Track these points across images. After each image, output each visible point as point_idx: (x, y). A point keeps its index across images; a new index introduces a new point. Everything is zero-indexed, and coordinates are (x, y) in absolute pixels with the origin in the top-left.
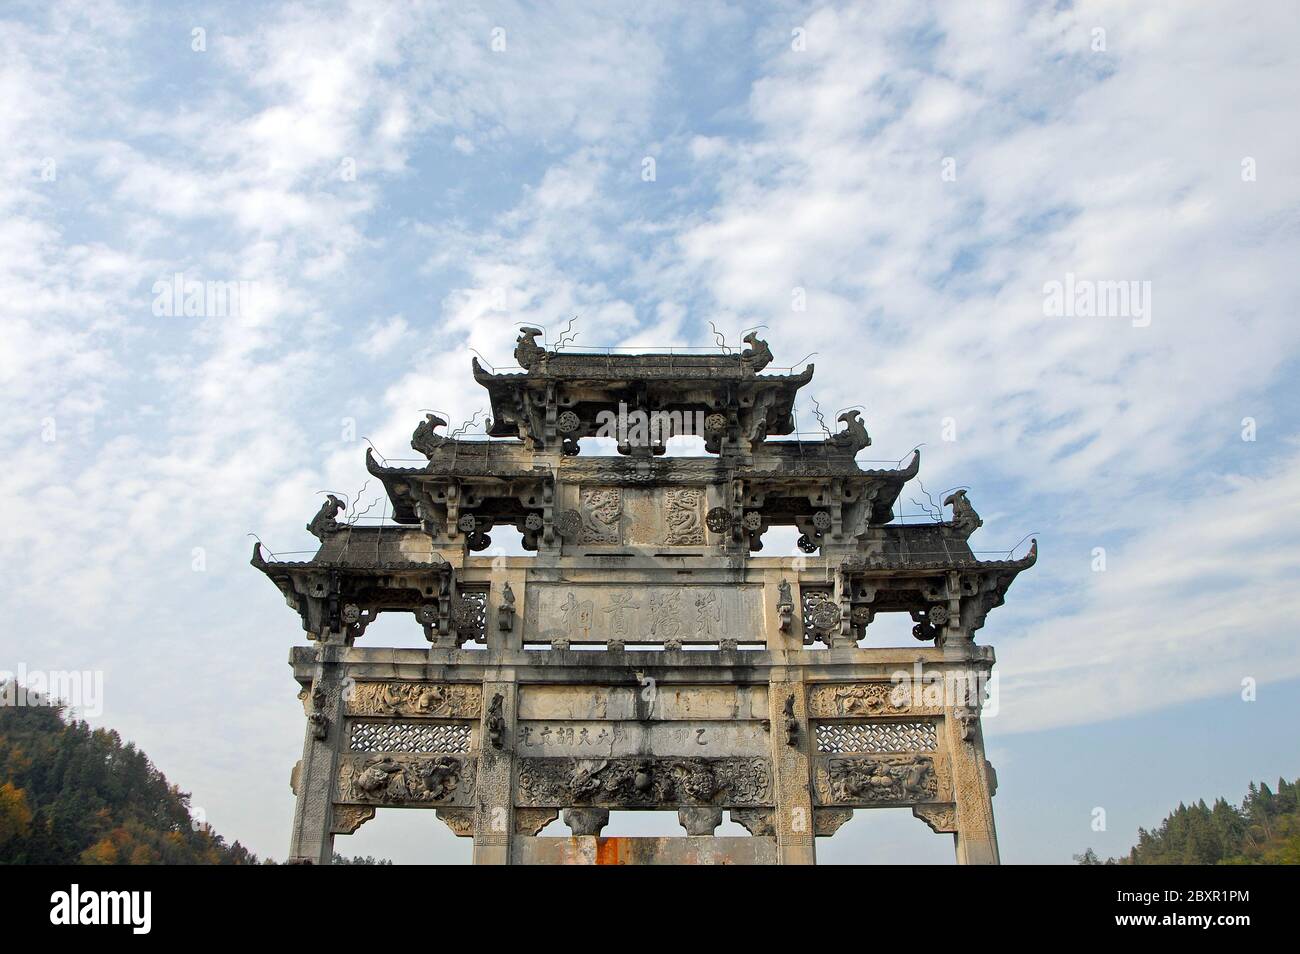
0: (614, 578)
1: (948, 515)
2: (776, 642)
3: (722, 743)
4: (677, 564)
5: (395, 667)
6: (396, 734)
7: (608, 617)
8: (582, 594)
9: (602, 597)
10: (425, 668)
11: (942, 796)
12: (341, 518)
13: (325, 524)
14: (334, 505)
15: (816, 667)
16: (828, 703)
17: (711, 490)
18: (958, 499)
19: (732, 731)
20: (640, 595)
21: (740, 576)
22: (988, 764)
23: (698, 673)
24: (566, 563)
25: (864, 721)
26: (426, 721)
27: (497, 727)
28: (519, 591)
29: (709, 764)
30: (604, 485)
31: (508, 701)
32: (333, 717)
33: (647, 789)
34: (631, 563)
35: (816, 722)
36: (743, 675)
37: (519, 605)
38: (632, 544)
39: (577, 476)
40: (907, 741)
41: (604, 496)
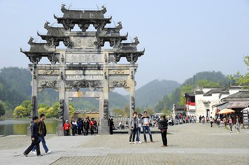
0: (79, 52)
1: (134, 41)
2: (105, 63)
3: (96, 78)
4: (89, 50)
5: (46, 67)
6: (47, 77)
7: (78, 59)
8: (74, 55)
9: (77, 55)
10: (50, 67)
11: (127, 86)
12: (33, 41)
13: (31, 42)
14: (32, 39)
15: (110, 67)
16: (112, 72)
17: (95, 37)
18: (136, 39)
19: (97, 76)
20: (84, 55)
21: (99, 52)
22: (135, 81)
23: (92, 68)
24: (72, 50)
25: (117, 75)
26: (51, 75)
27: (62, 77)
28: (64, 54)
29: (93, 81)
30: (78, 36)
31: (63, 72)
32: (36, 74)
33: (84, 85)
34: (82, 50)
35: (110, 75)
36: (99, 68)
37: (64, 57)
38: (82, 46)
39: (73, 35)
40: (124, 78)
41: (78, 38)
